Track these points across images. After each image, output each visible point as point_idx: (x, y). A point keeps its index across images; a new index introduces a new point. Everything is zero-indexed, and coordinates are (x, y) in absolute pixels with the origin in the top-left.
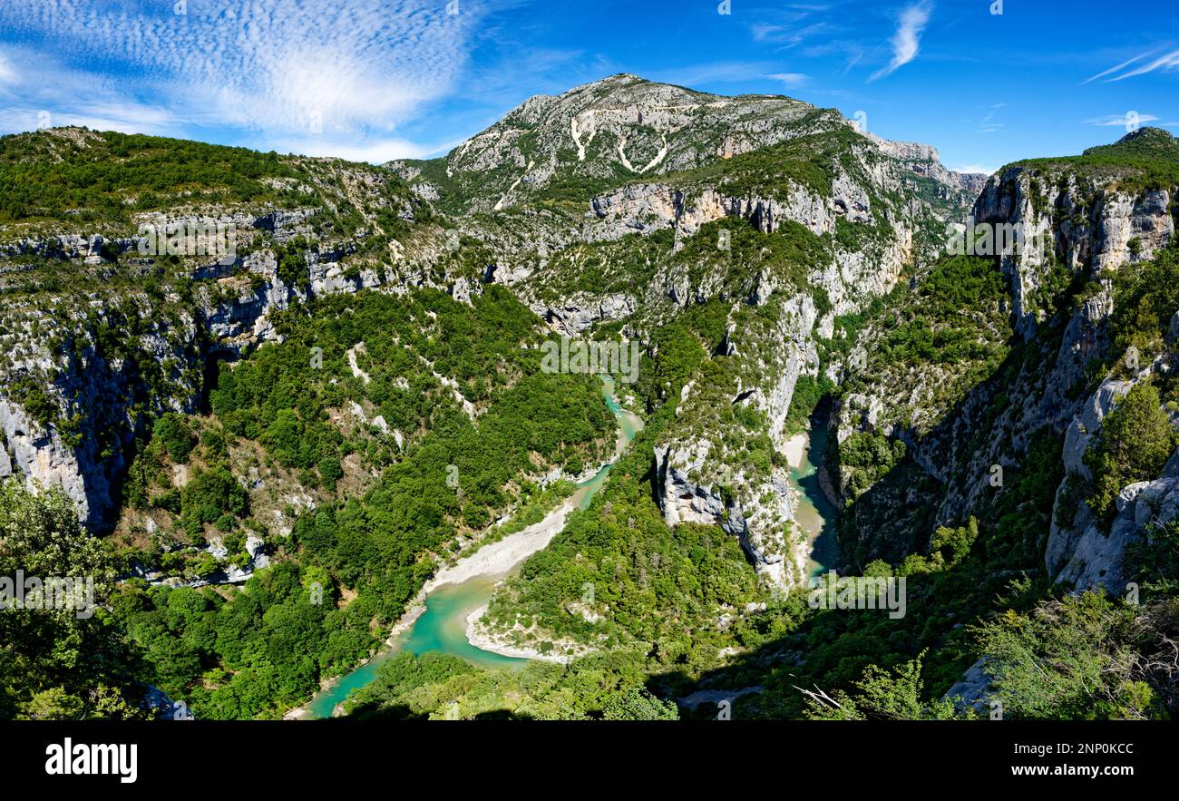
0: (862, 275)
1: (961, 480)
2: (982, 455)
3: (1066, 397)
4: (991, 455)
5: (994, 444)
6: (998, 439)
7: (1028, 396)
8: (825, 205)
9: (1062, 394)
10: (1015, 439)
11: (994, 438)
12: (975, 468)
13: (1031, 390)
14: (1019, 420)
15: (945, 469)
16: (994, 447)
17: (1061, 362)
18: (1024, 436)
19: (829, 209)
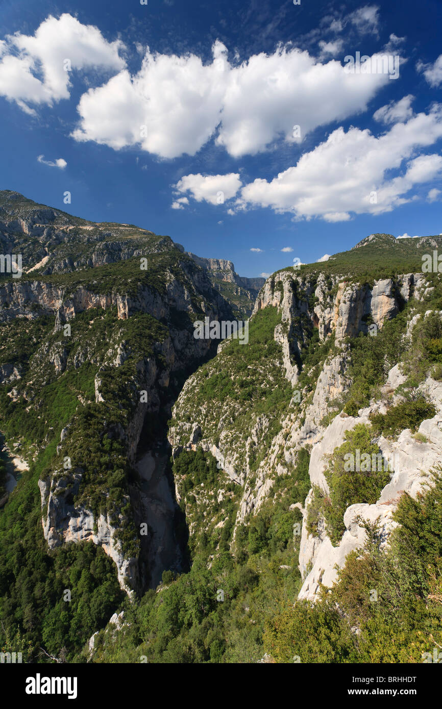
0: (187, 344)
1: (252, 483)
2: (265, 464)
3: (321, 424)
4: (271, 465)
5: (273, 456)
6: (275, 453)
7: (294, 423)
8: (162, 300)
9: (318, 423)
10: (287, 454)
11: (273, 452)
12: (261, 475)
13: (296, 419)
14: (289, 440)
15: (242, 475)
16: (272, 460)
17: (316, 400)
18: (292, 452)
19: (165, 303)
